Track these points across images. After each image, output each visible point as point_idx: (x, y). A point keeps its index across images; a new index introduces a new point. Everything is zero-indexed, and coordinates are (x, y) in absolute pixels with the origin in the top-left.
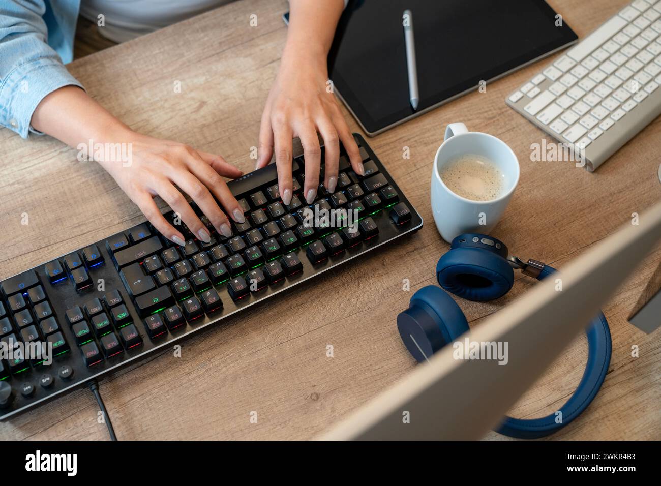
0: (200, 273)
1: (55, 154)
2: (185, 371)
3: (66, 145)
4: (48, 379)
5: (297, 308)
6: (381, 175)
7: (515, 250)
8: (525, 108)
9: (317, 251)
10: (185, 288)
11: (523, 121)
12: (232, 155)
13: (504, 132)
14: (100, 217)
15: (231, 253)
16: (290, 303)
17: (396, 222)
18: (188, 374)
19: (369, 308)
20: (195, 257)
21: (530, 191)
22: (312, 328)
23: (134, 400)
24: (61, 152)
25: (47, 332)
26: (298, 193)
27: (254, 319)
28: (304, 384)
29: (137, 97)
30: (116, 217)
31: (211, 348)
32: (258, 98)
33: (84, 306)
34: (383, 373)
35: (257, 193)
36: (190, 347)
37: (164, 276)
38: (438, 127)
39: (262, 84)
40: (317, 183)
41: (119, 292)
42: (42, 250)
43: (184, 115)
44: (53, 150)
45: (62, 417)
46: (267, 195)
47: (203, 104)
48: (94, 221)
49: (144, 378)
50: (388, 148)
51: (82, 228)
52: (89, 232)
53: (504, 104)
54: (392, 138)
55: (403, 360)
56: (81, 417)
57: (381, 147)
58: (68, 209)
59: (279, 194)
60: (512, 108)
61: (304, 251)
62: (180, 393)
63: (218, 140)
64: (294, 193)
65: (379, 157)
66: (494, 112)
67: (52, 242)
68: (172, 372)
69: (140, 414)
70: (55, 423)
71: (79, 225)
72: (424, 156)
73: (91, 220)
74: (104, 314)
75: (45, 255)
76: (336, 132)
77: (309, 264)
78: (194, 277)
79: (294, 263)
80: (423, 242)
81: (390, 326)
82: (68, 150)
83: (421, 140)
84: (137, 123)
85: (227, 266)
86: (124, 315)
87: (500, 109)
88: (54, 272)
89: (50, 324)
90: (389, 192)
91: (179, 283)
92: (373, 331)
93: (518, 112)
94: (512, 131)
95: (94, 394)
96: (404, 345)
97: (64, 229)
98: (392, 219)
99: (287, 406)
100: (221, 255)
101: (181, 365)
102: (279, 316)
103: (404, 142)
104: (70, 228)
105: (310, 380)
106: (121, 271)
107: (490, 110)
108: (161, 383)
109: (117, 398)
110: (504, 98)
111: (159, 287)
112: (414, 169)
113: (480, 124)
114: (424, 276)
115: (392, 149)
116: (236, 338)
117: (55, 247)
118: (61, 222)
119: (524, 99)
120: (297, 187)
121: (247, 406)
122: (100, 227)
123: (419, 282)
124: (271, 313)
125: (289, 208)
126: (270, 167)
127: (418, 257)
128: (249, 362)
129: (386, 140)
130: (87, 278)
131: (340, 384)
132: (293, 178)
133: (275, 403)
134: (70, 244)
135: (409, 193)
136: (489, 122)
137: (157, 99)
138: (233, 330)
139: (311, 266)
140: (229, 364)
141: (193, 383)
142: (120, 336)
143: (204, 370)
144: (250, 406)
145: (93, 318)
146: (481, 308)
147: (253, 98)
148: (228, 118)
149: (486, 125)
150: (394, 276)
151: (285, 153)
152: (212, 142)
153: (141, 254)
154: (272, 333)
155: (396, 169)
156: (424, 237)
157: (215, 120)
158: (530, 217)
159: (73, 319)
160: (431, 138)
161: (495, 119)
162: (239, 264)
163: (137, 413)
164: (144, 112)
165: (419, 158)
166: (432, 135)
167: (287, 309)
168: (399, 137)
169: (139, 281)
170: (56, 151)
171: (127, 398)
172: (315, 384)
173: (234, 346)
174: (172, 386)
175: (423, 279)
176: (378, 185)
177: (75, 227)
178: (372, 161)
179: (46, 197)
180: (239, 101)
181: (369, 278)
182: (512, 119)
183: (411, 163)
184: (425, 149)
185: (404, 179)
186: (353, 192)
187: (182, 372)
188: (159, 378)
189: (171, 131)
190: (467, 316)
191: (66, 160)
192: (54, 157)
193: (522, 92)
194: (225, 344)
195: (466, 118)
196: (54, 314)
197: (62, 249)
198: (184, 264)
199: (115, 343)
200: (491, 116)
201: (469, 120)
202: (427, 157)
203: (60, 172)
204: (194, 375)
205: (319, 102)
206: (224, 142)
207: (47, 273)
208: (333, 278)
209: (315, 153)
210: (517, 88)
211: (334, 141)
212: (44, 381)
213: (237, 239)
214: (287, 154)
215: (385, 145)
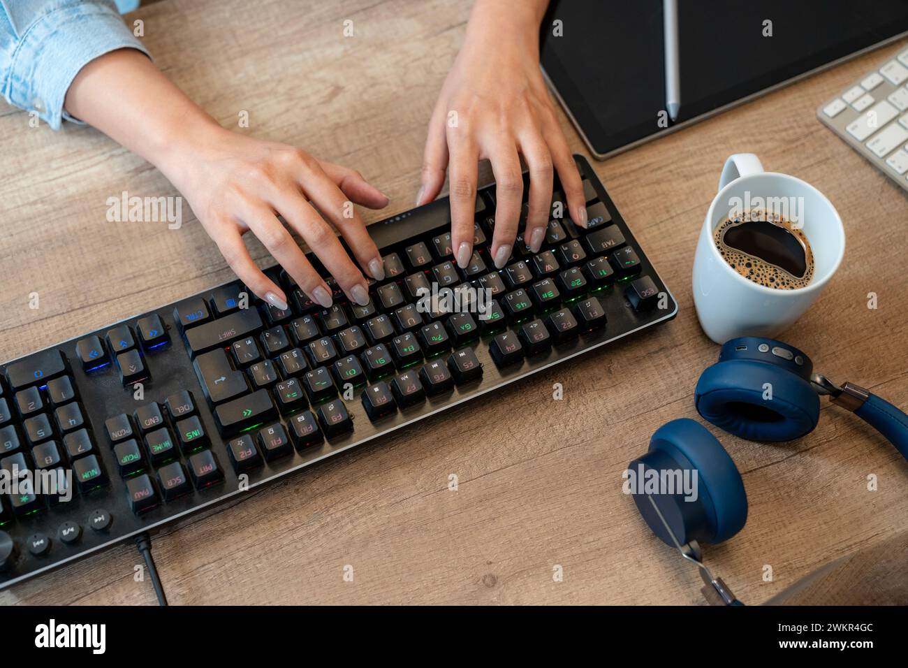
0: (320, 371)
1: (103, 158)
2: (288, 525)
3: (120, 146)
4: (72, 530)
5: (469, 433)
6: (615, 228)
7: (820, 361)
8: (849, 129)
9: (507, 348)
10: (295, 395)
11: (842, 148)
12: (379, 176)
13: (812, 165)
14: (167, 265)
15: (371, 341)
16: (459, 425)
17: (635, 306)
18: (293, 530)
19: (583, 441)
20: (313, 345)
21: (848, 266)
22: (491, 468)
23: (206, 567)
24: (112, 156)
25: (74, 454)
26: (482, 249)
27: (400, 449)
28: (474, 559)
29: (236, 73)
30: (192, 266)
31: (331, 491)
32: (425, 86)
33: (134, 414)
34: (599, 550)
35: (416, 245)
36: (297, 487)
37: (262, 373)
38: (708, 150)
39: (432, 63)
40: (514, 237)
41: (190, 394)
42: (75, 312)
43: (308, 107)
44: (99, 152)
45: (92, 587)
46: (432, 249)
47: (337, 90)
48: (158, 271)
49: (223, 533)
50: (627, 180)
51: (139, 281)
52: (149, 288)
53: (814, 118)
54: (633, 163)
55: (633, 529)
56: (121, 589)
57: (615, 177)
58: (118, 250)
59: (451, 249)
60: (827, 126)
61: (485, 344)
62: (278, 561)
63: (360, 150)
64: (476, 248)
65: (610, 193)
66: (798, 130)
67: (91, 301)
68: (268, 526)
69: (214, 590)
70: (81, 596)
71: (135, 277)
72: (683, 197)
73: (153, 269)
74: (165, 430)
75: (78, 322)
76: (550, 157)
77: (493, 366)
78: (310, 378)
79: (469, 366)
80: (673, 339)
81: (615, 473)
82: (124, 153)
83: (679, 171)
84: (232, 115)
85: (364, 364)
86: (196, 433)
87: (807, 126)
88: (90, 356)
89: (79, 441)
90: (625, 258)
91: (286, 386)
92: (588, 479)
93: (835, 134)
94: (825, 164)
95: (144, 556)
96: (635, 506)
97: (110, 281)
98: (628, 301)
99: (446, 593)
100: (354, 344)
101: (283, 514)
102: (441, 445)
103: (652, 171)
104: (120, 280)
105: (484, 553)
106: (196, 359)
107: (792, 128)
108: (249, 542)
109: (179, 563)
110: (816, 109)
111: (255, 390)
112: (665, 216)
113: (776, 148)
114: (672, 395)
115: (632, 182)
116: (371, 477)
117: (94, 311)
118: (107, 269)
119: (849, 113)
120: (481, 239)
121: (382, 588)
122: (165, 281)
123: (664, 403)
124: (427, 439)
125: (466, 274)
126: (439, 203)
127: (664, 361)
128: (389, 518)
129: (623, 166)
130: (141, 368)
131: (531, 563)
132: (475, 224)
133: (427, 588)
134: (118, 305)
135: (655, 257)
136: (789, 147)
137: (267, 77)
138: (368, 463)
139: (496, 370)
140: (357, 519)
141: (300, 546)
142: (189, 468)
143: (317, 525)
144: (388, 589)
145: (149, 436)
146: (761, 452)
147: (417, 86)
148: (374, 116)
149: (784, 152)
150: (625, 391)
151: (465, 184)
152: (349, 154)
153: (228, 335)
154: (428, 472)
155: (638, 215)
156: (676, 330)
157: (356, 117)
158: (847, 308)
159: (115, 435)
160: (696, 168)
161: (798, 143)
162: (382, 362)
163: (209, 588)
164: (246, 99)
165: (675, 200)
166: (697, 164)
167: (454, 435)
168: (644, 163)
169: (223, 379)
170: (103, 153)
171: (194, 562)
172: (491, 560)
173: (367, 490)
174: (267, 548)
175: (670, 399)
176: (610, 244)
177: (129, 279)
178: (601, 204)
179: (85, 228)
180: (395, 89)
181: (585, 392)
182: (827, 144)
183: (661, 207)
184: (685, 185)
185: (649, 233)
186: (569, 253)
187: (283, 526)
188: (245, 534)
189: (286, 132)
190: (737, 464)
191: (118, 170)
192: (100, 162)
193: (844, 101)
194: (353, 486)
195: (752, 139)
196: (86, 425)
197: (106, 313)
198: (295, 355)
199: (180, 479)
200: (793, 137)
201: (758, 142)
202: (687, 199)
203: (108, 188)
204: (301, 533)
205: (524, 104)
206: (368, 155)
207: (79, 355)
208: (528, 387)
209: (512, 188)
210: (837, 93)
211: (546, 170)
212: (65, 533)
213: (380, 319)
214: (469, 186)
215: (621, 175)
